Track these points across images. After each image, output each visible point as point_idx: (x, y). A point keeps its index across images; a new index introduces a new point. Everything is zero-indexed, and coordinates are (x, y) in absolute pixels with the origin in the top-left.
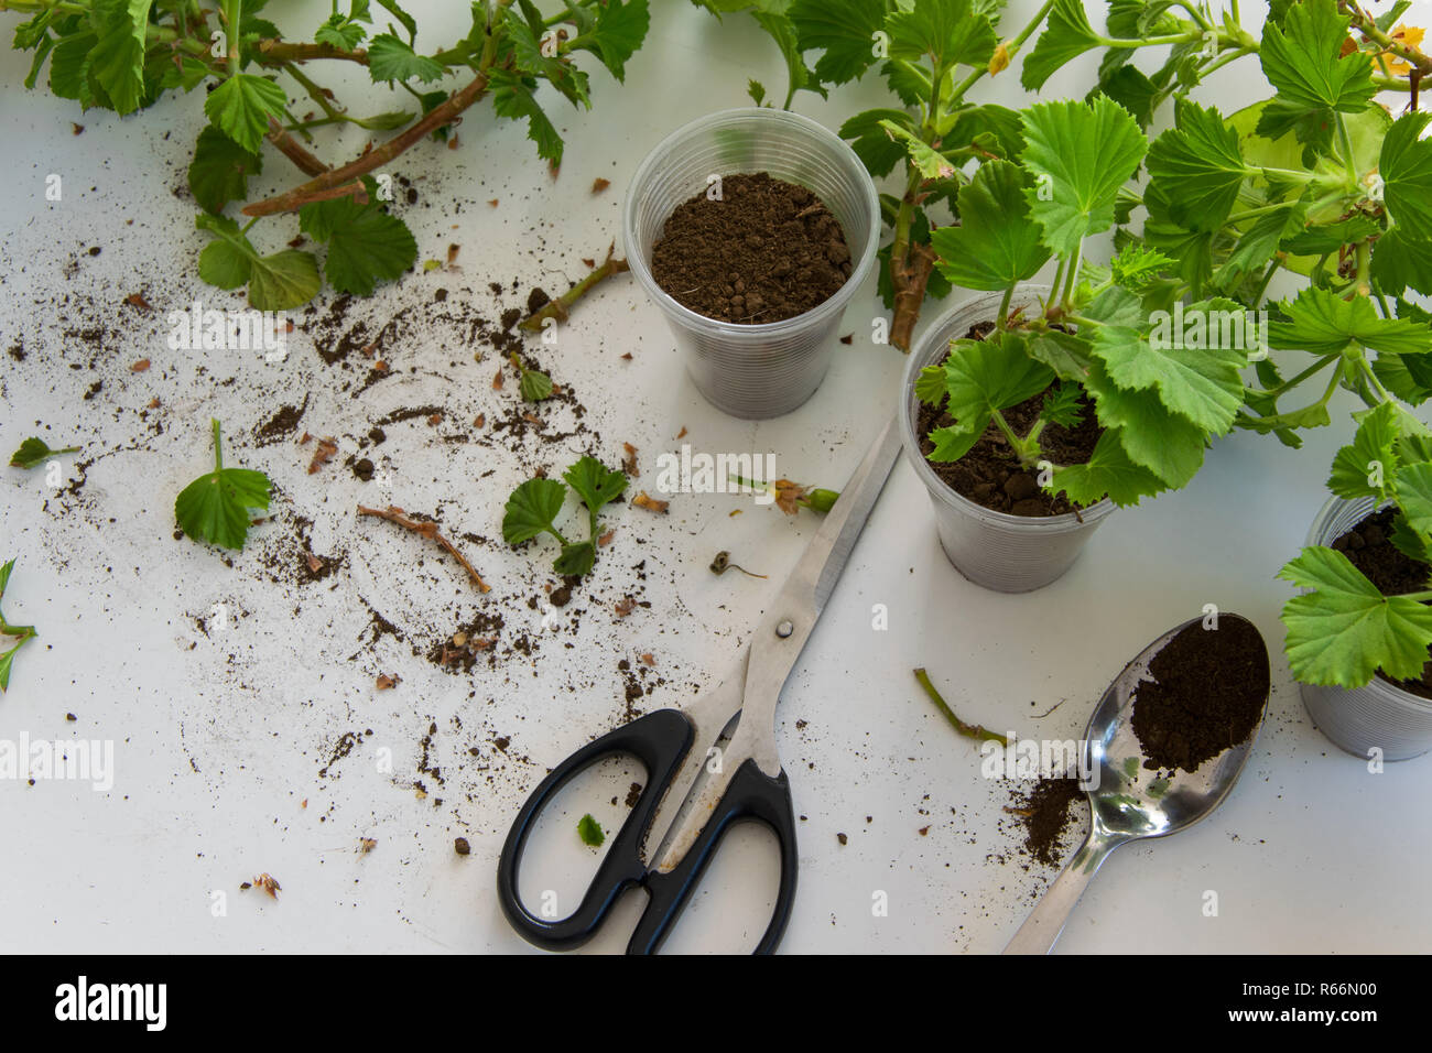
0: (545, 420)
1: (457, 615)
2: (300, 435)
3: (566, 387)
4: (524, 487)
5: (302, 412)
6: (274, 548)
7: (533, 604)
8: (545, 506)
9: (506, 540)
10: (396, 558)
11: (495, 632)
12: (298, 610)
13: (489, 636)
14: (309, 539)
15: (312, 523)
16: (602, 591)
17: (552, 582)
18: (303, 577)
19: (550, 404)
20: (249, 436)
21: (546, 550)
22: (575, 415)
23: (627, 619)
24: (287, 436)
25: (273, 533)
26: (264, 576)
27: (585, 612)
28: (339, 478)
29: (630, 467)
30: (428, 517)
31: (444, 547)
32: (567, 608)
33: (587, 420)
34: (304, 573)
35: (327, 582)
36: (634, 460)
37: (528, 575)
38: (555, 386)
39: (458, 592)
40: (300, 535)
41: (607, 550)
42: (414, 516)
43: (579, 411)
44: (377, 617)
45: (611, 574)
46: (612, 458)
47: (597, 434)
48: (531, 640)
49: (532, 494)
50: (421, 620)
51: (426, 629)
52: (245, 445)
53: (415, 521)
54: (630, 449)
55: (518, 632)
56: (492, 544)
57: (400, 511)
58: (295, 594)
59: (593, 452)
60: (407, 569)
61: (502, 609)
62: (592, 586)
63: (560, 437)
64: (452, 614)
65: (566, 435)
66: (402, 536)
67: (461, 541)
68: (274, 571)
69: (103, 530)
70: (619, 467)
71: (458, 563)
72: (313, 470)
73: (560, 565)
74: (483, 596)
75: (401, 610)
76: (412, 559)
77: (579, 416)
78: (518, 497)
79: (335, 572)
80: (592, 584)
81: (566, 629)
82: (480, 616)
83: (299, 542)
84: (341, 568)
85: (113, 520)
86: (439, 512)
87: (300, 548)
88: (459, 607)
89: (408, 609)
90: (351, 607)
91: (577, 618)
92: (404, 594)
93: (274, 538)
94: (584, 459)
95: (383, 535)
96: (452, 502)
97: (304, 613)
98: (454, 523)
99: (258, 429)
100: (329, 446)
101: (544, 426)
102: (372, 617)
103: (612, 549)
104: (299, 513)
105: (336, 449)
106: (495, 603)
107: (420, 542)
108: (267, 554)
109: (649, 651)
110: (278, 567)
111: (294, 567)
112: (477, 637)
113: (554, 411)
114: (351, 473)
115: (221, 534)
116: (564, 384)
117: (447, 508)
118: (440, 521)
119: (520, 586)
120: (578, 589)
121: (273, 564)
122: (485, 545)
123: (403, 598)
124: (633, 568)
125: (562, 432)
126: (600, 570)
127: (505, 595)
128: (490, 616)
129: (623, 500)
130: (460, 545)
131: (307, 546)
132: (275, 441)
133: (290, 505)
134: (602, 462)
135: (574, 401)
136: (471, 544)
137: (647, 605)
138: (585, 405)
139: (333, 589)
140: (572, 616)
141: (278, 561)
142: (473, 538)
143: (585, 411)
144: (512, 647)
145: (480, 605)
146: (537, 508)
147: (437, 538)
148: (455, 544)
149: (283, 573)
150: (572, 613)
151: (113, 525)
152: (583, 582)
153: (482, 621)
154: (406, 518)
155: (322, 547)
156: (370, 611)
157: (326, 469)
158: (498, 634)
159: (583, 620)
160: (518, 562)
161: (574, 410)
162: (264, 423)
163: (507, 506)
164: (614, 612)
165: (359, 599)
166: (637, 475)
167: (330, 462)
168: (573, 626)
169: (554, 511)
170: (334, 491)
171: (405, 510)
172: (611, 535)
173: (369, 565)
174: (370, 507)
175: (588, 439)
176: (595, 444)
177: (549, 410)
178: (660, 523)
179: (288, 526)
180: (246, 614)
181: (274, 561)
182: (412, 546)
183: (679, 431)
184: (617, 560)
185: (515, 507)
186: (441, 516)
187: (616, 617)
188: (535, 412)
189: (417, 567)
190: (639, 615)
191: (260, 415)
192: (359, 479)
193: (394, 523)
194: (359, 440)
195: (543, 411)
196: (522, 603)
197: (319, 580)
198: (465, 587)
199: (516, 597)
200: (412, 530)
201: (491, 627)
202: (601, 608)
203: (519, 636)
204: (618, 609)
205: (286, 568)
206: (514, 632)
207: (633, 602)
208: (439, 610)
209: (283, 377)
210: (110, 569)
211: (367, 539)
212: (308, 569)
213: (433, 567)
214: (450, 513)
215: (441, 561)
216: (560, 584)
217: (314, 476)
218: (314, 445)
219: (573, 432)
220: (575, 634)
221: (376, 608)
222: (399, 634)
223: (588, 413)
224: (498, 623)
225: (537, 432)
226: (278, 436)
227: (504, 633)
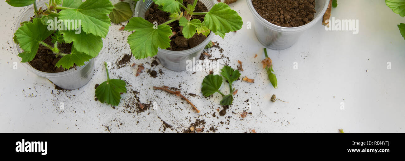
0: (211, 54)
1: (190, 120)
2: (131, 63)
3: (216, 43)
4: (207, 77)
5: (131, 56)
6: (128, 102)
7: (214, 115)
8: (216, 83)
9: (203, 95)
10: (168, 103)
11: (203, 125)
12: (138, 122)
13: (201, 127)
14: (138, 98)
15: (139, 93)
16: (236, 110)
17: (219, 108)
18: (138, 111)
19: (212, 49)
20: (115, 65)
21: (216, 97)
22: (220, 52)
23: (245, 118)
24: (127, 64)
25: (127, 97)
26: (126, 111)
27: (231, 117)
28: (146, 77)
29: (240, 68)
30: (176, 89)
31: (183, 98)
32: (225, 116)
33: (224, 53)
34: (138, 109)
35: (146, 112)
36: (241, 66)
37: (211, 106)
38: (213, 43)
39: (189, 113)
40: (136, 97)
41: (235, 96)
42: (172, 88)
43: (221, 51)
44: (164, 123)
45: (238, 104)
46: (234, 66)
47: (228, 58)
48: (215, 127)
49: (211, 80)
50: (178, 123)
51: (181, 126)
52: (114, 68)
53: (172, 90)
54: (240, 63)
55: (210, 125)
56: (198, 96)
57: (167, 87)
58: (136, 116)
59: (227, 64)
60: (172, 106)
61: (204, 118)
62: (232, 108)
63: (216, 59)
64: (188, 120)
65: (218, 59)
66: (169, 95)
67: (188, 96)
68: (129, 109)
69: (71, 99)
70: (236, 69)
71: (188, 103)
72: (137, 75)
73: (222, 102)
74: (197, 114)
75: (171, 120)
76: (173, 103)
77: (221, 52)
78: (206, 81)
79: (149, 108)
80: (232, 107)
81: (226, 123)
82: (197, 120)
83: (136, 99)
84: (150, 107)
85: (74, 95)
86: (180, 86)
87: (136, 101)
88: (190, 118)
89: (174, 119)
90: (155, 120)
91: (229, 119)
92: (172, 114)
93: (127, 98)
94: (225, 66)
95: (163, 95)
96: (183, 83)
97: (140, 123)
98: (185, 90)
99: (118, 62)
100: (141, 67)
101: (210, 56)
102: (162, 122)
103: (237, 96)
104: (134, 90)
105: (144, 68)
106: (202, 116)
107: (175, 97)
108: (126, 104)
109: (253, 129)
110: (130, 108)
111: (135, 108)
112: (197, 127)
113: (213, 51)
114: (150, 75)
115: (112, 101)
116: (215, 42)
117: (182, 85)
118: (180, 90)
119: (209, 110)
120: (227, 109)
121: (128, 107)
122: (196, 97)
123: (171, 116)
124: (245, 102)
125: (217, 58)
126: (234, 102)
127: (204, 113)
128: (201, 120)
129: (239, 79)
130: (188, 97)
131: (138, 100)
132: (123, 66)
133: (131, 87)
134: (231, 67)
135: (219, 47)
136: (192, 96)
137: (251, 113)
138: (223, 48)
139: (148, 114)
140: (227, 119)
141: (130, 106)
142: (192, 95)
143: (223, 50)
144: (209, 130)
145: (197, 117)
146: (214, 85)
147: (181, 96)
148: (186, 97)
149: (132, 110)
150: (227, 118)
151: (75, 97)
152: (229, 107)
153: (198, 122)
154: (170, 89)
155: (143, 100)
156: (162, 121)
157: (142, 74)
158: (204, 126)
159: (231, 119)
160: (208, 101)
161: (220, 50)
162: (119, 60)
163: (202, 84)
164: (240, 116)
165: (157, 117)
166: (243, 70)
167: (142, 72)
168: (228, 122)
169: (219, 85)
170: (145, 81)
171: (169, 86)
172: (237, 91)
173: (159, 105)
174: (157, 86)
175: (225, 59)
176: (228, 61)
177: (211, 51)
178: (252, 86)
179: (131, 94)
180: (121, 124)
181: (128, 106)
182: (173, 98)
183: (255, 56)
184: (239, 99)
185: (205, 84)
186: (181, 88)
187: (241, 118)
188: (207, 52)
189: (175, 105)
190: (248, 117)
191: (117, 58)
192: (152, 77)
193: (166, 91)
194: (151, 64)
195: (209, 51)
196: (210, 115)
197: (144, 111)
198: (191, 111)
199: (208, 113)
200: (172, 93)
201: (201, 124)
202: (236, 115)
203: (211, 126)
204: (242, 116)
205: (132, 108)
206: (209, 125)
207: (246, 113)
208: (184, 119)
209: (123, 44)
210: (76, 112)
211: (158, 97)
212: (140, 108)
213: (180, 105)
214: (183, 87)
215: (182, 103)
216: (222, 108)
217: (137, 77)
218: (136, 67)
219: (220, 57)
220: (229, 124)
221: (164, 120)
222: (172, 128)
223: (224, 51)
224: (203, 122)
225: (208, 58)
226: (124, 65)
227: (206, 125)
